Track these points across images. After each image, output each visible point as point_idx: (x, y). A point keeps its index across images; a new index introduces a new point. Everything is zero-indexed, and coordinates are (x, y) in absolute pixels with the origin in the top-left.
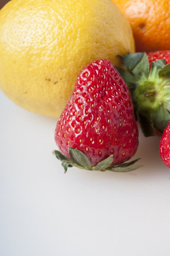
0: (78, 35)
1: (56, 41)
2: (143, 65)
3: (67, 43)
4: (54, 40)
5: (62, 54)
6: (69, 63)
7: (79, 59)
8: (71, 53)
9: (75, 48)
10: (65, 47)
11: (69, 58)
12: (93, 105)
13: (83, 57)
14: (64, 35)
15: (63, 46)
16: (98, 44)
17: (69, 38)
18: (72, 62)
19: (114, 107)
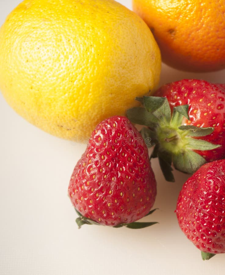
0: (91, 90)
1: (67, 95)
2: (164, 110)
3: (79, 98)
4: (65, 94)
5: (74, 109)
6: (82, 117)
7: (92, 113)
8: (84, 108)
9: (87, 103)
10: (76, 101)
11: (81, 112)
12: (105, 176)
13: (96, 111)
14: (75, 89)
15: (74, 100)
16: (113, 95)
17: (81, 93)
18: (85, 116)
19: (127, 177)
